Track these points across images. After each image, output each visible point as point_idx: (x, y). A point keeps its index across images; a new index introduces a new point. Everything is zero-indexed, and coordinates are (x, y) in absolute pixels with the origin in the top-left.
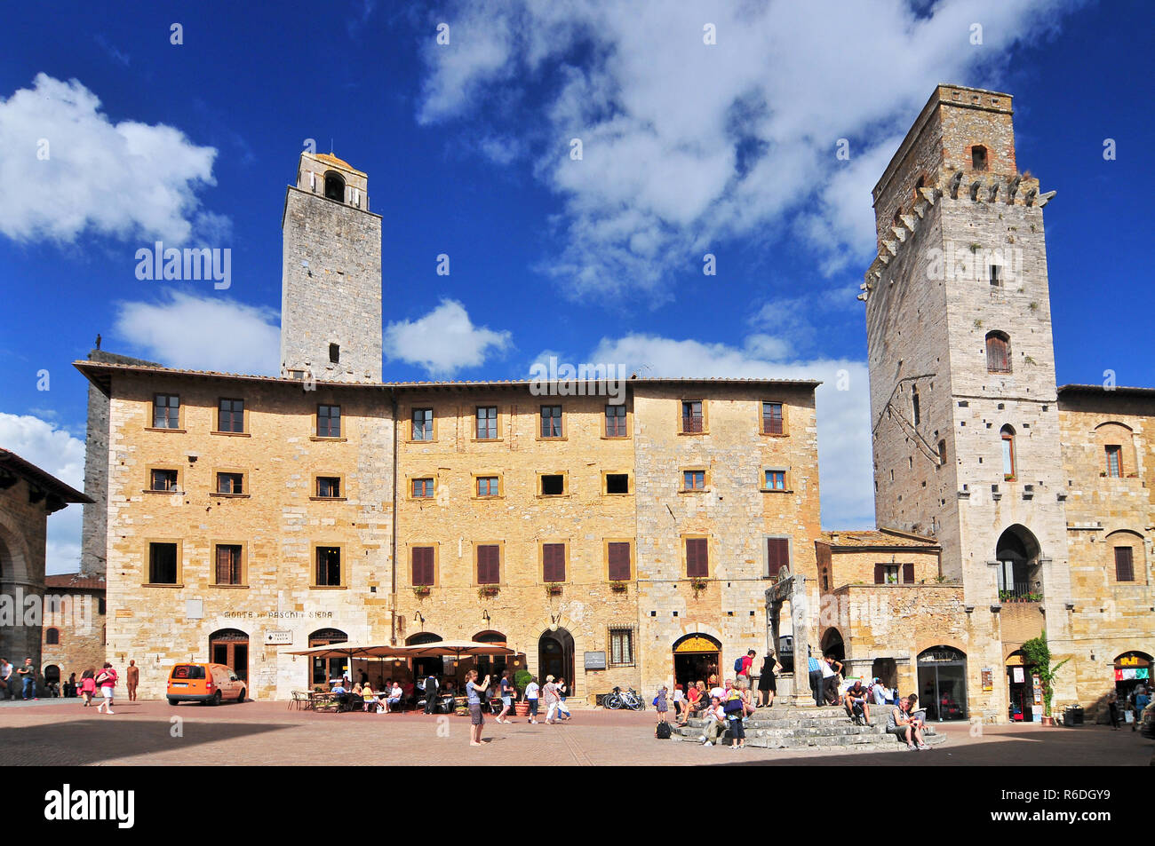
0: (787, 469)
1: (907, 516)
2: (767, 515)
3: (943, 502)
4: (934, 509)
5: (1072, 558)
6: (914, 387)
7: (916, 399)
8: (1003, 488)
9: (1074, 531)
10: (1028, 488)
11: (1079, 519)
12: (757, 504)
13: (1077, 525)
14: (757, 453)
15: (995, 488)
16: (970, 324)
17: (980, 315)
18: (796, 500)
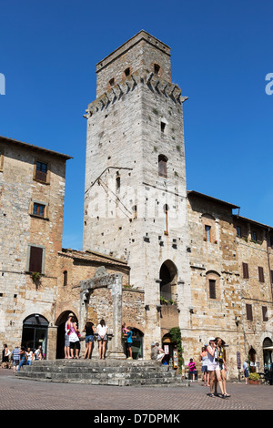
0: (47, 204)
1: (106, 245)
2: (33, 231)
3: (133, 240)
4: (127, 244)
5: (192, 282)
6: (117, 173)
7: (118, 180)
8: (164, 238)
9: (193, 268)
10: (174, 240)
11: (196, 262)
12: (27, 223)
13: (194, 265)
14: (30, 191)
15: (160, 238)
16: (152, 148)
17: (157, 145)
18: (50, 225)
